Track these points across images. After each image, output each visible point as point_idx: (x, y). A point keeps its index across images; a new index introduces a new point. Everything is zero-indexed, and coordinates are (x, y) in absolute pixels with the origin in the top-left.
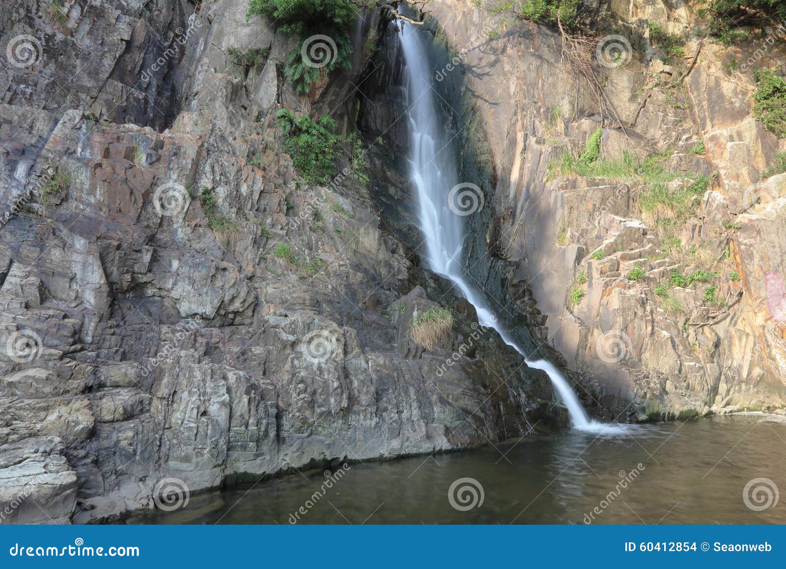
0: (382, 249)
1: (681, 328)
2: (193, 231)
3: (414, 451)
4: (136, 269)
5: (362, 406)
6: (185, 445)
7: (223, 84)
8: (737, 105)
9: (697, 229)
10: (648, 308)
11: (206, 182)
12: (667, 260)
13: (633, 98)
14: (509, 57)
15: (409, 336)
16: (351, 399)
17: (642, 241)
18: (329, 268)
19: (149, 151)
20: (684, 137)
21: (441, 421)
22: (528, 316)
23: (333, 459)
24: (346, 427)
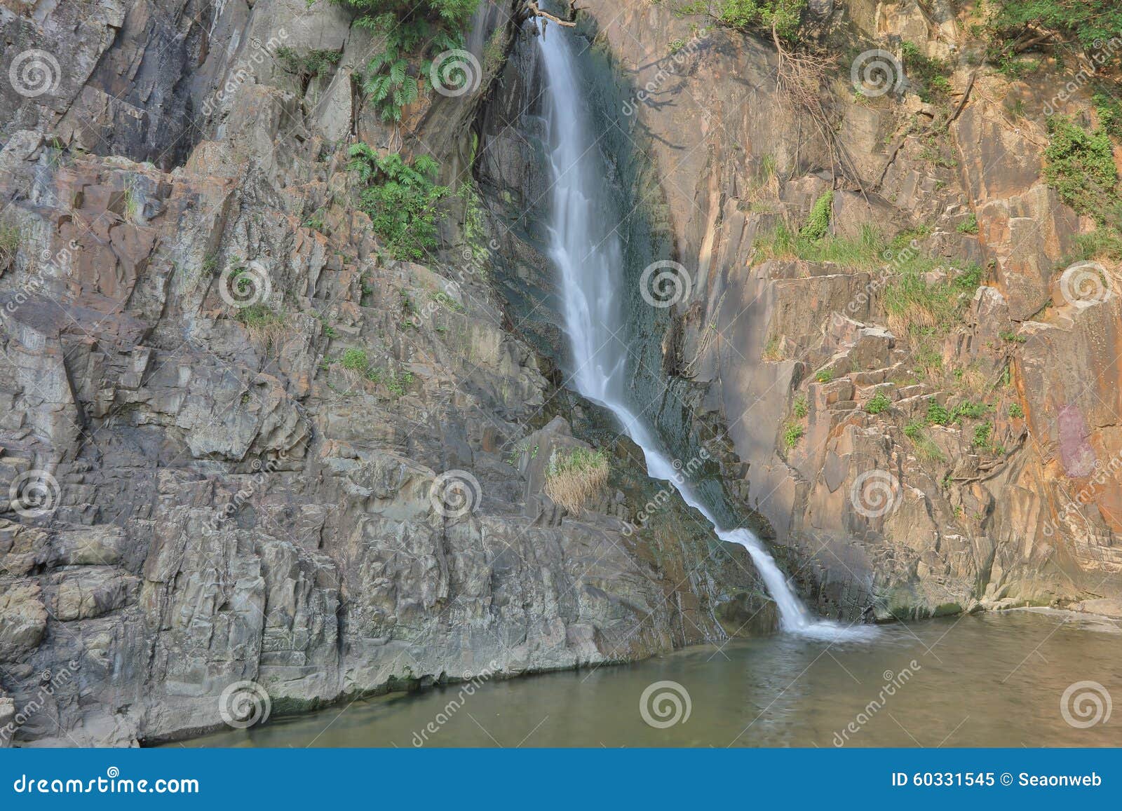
0: (506, 358)
1: (940, 485)
2: (215, 325)
3: (548, 664)
4: (122, 382)
5: (469, 596)
6: (193, 655)
7: (267, 102)
8: (1023, 164)
9: (965, 341)
10: (894, 455)
11: (236, 251)
12: (922, 385)
13: (879, 148)
14: (702, 80)
15: (543, 491)
16: (454, 587)
17: (888, 357)
18: (425, 387)
19: (148, 200)
20: (949, 208)
21: (588, 620)
22: (721, 463)
23: (424, 678)
24: (444, 627)
